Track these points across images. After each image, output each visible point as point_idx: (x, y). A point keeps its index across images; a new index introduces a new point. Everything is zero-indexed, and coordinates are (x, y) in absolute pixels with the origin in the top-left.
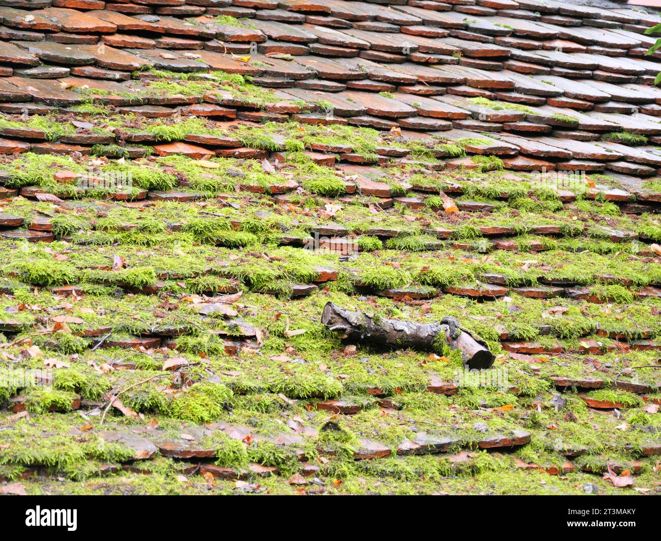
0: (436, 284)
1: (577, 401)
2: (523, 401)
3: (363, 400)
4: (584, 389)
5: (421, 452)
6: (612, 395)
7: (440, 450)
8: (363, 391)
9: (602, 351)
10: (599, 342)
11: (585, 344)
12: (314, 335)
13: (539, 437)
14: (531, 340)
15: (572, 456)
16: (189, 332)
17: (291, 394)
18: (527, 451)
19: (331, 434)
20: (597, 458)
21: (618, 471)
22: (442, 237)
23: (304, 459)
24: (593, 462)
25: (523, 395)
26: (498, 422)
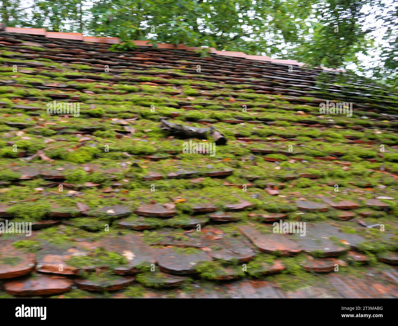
0: (216, 118)
1: (261, 158)
2: (238, 157)
3: (164, 155)
4: (264, 153)
5: (178, 178)
6: (275, 156)
7: (187, 177)
8: (166, 152)
9: (275, 141)
10: (274, 138)
11: (269, 139)
12: (156, 132)
13: (238, 172)
14: (248, 136)
15: (252, 180)
16: (102, 129)
17: (130, 152)
18: (231, 178)
19: (136, 169)
20: (264, 181)
21: (272, 187)
22: (226, 106)
23: (115, 180)
24: (261, 183)
25: (237, 155)
26: (221, 165)
